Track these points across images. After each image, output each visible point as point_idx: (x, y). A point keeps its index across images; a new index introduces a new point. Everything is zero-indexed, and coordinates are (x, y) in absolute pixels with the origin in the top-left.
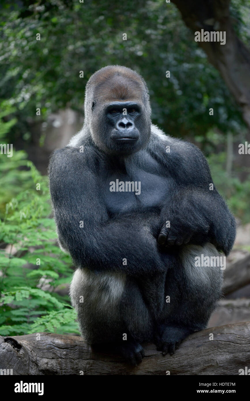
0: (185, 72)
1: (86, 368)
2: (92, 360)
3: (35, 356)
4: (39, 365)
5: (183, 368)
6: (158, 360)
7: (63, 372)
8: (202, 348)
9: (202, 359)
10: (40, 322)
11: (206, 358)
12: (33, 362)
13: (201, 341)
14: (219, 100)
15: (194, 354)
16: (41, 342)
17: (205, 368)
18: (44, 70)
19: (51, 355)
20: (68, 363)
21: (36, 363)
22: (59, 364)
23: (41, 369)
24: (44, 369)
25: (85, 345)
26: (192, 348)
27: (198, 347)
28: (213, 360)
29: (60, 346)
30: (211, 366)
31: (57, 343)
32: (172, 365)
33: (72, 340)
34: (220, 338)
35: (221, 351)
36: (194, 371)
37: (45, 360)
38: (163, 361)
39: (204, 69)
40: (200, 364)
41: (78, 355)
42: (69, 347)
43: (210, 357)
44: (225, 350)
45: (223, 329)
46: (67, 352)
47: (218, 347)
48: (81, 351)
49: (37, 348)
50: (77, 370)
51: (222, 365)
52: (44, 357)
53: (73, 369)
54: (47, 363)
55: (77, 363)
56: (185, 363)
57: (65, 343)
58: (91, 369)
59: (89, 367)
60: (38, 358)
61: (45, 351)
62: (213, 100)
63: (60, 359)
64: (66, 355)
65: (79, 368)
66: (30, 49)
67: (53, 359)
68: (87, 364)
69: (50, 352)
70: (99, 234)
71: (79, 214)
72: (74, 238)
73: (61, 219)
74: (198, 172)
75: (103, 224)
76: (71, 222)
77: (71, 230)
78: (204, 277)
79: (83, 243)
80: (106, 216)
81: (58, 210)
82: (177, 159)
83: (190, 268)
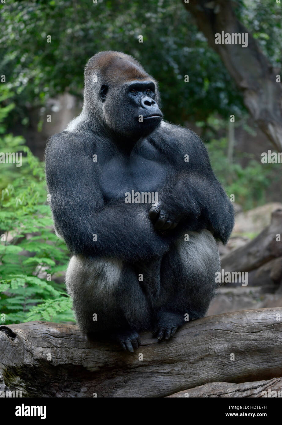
0: (185, 56)
1: (81, 357)
2: (88, 350)
3: (30, 345)
4: (34, 354)
5: (180, 358)
6: (155, 349)
7: (58, 361)
8: (199, 337)
9: (200, 348)
10: (36, 311)
11: (204, 347)
12: (28, 351)
13: (199, 330)
14: (220, 84)
15: (191, 343)
16: (36, 331)
17: (202, 357)
18: (42, 54)
19: (46, 344)
20: (64, 352)
21: (30, 352)
22: (54, 353)
23: (36, 358)
24: (38, 358)
25: (81, 334)
26: (189, 337)
27: (196, 335)
28: (210, 349)
29: (55, 335)
30: (209, 355)
31: (52, 332)
32: (169, 354)
33: (67, 328)
34: (217, 326)
35: (218, 339)
36: (192, 360)
37: (40, 349)
38: (160, 350)
39: (205, 53)
40: (197, 353)
41: (74, 344)
42: (65, 335)
43: (207, 346)
44: (224, 339)
45: (221, 318)
46: (63, 341)
47: (216, 336)
48: (77, 340)
49: (32, 337)
50: (73, 359)
51: (220, 354)
52: (39, 345)
53: (68, 358)
54: (42, 352)
55: (72, 352)
56: (183, 352)
57: (60, 331)
58: (87, 358)
59: (85, 356)
60: (33, 347)
61: (40, 340)
62: (214, 85)
63: (55, 348)
64: (62, 344)
65: (75, 357)
66: (28, 33)
67: (48, 347)
68: (83, 353)
69: (46, 341)
70: (93, 220)
71: (75, 199)
72: (69, 223)
73: (57, 205)
74: (196, 159)
75: (98, 210)
76: (66, 207)
77: (65, 215)
78: (200, 264)
79: (78, 229)
80: (101, 202)
81: (54, 195)
82: (175, 145)
83: (185, 255)
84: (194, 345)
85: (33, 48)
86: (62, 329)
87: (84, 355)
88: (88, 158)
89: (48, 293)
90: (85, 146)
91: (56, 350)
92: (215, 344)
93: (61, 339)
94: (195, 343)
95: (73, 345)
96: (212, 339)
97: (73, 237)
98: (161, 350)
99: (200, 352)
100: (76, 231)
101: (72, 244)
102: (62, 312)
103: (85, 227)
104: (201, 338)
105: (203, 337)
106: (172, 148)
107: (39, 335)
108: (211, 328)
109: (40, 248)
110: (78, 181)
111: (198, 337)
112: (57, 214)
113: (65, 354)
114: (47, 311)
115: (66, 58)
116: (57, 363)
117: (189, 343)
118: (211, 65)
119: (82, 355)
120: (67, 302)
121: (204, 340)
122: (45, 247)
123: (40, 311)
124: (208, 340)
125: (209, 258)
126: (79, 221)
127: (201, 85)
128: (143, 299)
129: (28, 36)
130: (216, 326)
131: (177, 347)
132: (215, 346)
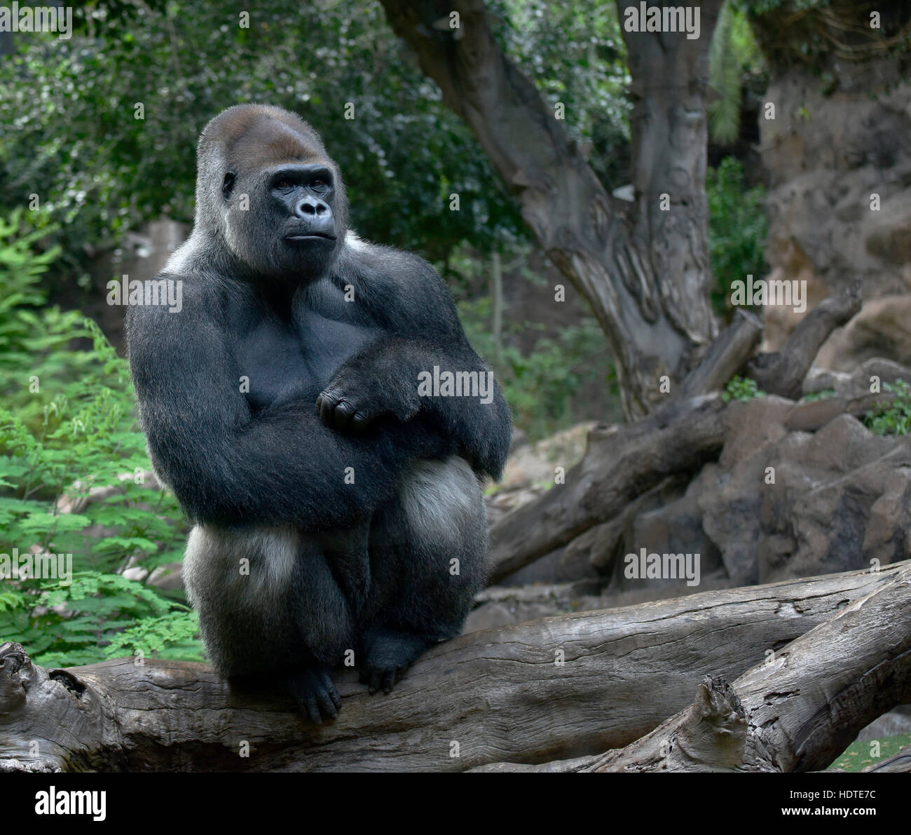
1: (218, 726)
2: (232, 710)
3: (113, 705)
4: (123, 724)
5: (419, 719)
6: (367, 704)
7: (172, 736)
8: (455, 676)
9: (457, 697)
10: (123, 641)
11: (465, 695)
12: (110, 718)
13: (454, 661)
14: (471, 186)
15: (440, 688)
16: (124, 677)
17: (463, 715)
18: (113, 139)
19: (146, 703)
20: (183, 718)
21: (115, 721)
22: (164, 720)
23: (127, 731)
24: (132, 732)
25: (216, 679)
26: (435, 676)
27: (447, 672)
28: (478, 698)
29: (165, 683)
30: (477, 711)
31: (158, 677)
32: (395, 712)
33: (188, 669)
34: (491, 652)
35: (494, 678)
36: (442, 723)
37: (135, 714)
38: (377, 705)
39: (437, 125)
40: (453, 708)
41: (201, 701)
42: (182, 683)
43: (472, 694)
44: (504, 677)
45: (498, 635)
46: (180, 695)
47: (488, 671)
48: (208, 693)
49: (117, 689)
50: (201, 731)
51: (498, 708)
52: (133, 706)
53: (192, 729)
54: (139, 720)
55: (199, 717)
56: (422, 707)
57: (174, 676)
58: (230, 728)
59: (225, 724)
60: (120, 710)
61: (134, 695)
62: (459, 187)
63: (165, 710)
64: (177, 701)
65: (205, 727)
66: (81, 98)
67: (150, 709)
68: (221, 717)
69: (145, 696)
70: (232, 451)
71: (192, 411)
72: (183, 462)
73: (156, 424)
74: (430, 312)
75: (240, 430)
76: (175, 428)
77: (175, 445)
78: (447, 528)
79: (201, 472)
80: (245, 415)
81: (148, 405)
82: (386, 288)
83: (417, 510)
84: (444, 691)
85: (92, 128)
86: (177, 670)
87: (223, 721)
88: (214, 325)
89: (146, 608)
90: (207, 301)
91: (167, 714)
93: (177, 691)
94: (447, 688)
95: (200, 703)
97: (193, 488)
98: (380, 705)
99: (457, 706)
100: (199, 476)
101: (191, 503)
102: (175, 641)
103: (216, 467)
104: (459, 677)
106: (381, 295)
107: (132, 684)
108: (479, 657)
109: (125, 518)
110: (197, 374)
111: (452, 674)
112: (156, 443)
113: (185, 722)
114: (145, 641)
115: (160, 147)
116: (170, 739)
118: (452, 147)
119: (219, 723)
120: (186, 622)
122: (134, 515)
123: (131, 642)
125: (465, 514)
126: (203, 456)
127: (434, 189)
128: (341, 604)
129: (82, 106)
130: (488, 651)
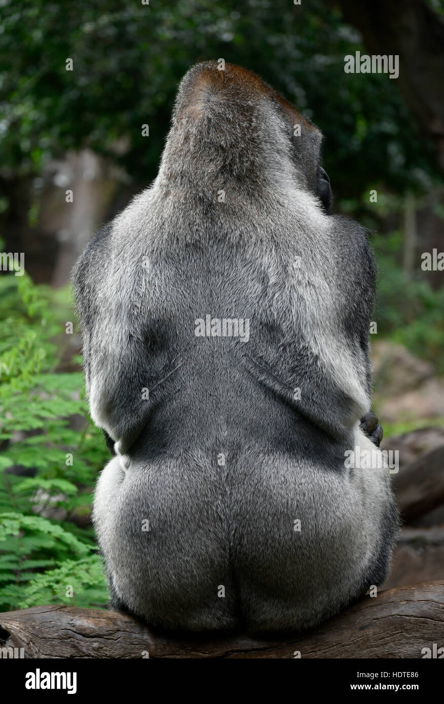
0: (318, 73)
3: (34, 652)
8: (370, 632)
10: (43, 583)
11: (379, 650)
14: (388, 127)
15: (355, 643)
16: (46, 624)
19: (67, 650)
25: (137, 629)
29: (86, 632)
31: (80, 626)
33: (109, 619)
35: (407, 635)
41: (122, 649)
42: (104, 632)
43: (387, 649)
46: (100, 643)
48: (128, 642)
49: (39, 636)
52: (54, 654)
57: (96, 625)
60: (41, 657)
61: (55, 642)
62: (375, 128)
63: (86, 658)
64: (98, 648)
67: (71, 657)
69: (66, 644)
84: (359, 647)
85: (17, 61)
86: (99, 620)
89: (64, 548)
92: (401, 644)
93: (98, 639)
94: (362, 643)
95: (121, 651)
96: (395, 634)
102: (94, 584)
104: (373, 633)
105: (377, 630)
107: (54, 632)
108: (393, 613)
109: (45, 459)
111: (366, 631)
115: (83, 81)
117: (350, 643)
118: (370, 89)
121: (380, 637)
122: (55, 457)
123: (51, 584)
124: (387, 637)
127: (351, 129)
129: (7, 40)
131: (326, 652)
132: (401, 648)
